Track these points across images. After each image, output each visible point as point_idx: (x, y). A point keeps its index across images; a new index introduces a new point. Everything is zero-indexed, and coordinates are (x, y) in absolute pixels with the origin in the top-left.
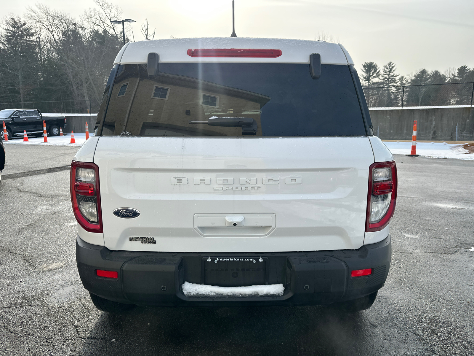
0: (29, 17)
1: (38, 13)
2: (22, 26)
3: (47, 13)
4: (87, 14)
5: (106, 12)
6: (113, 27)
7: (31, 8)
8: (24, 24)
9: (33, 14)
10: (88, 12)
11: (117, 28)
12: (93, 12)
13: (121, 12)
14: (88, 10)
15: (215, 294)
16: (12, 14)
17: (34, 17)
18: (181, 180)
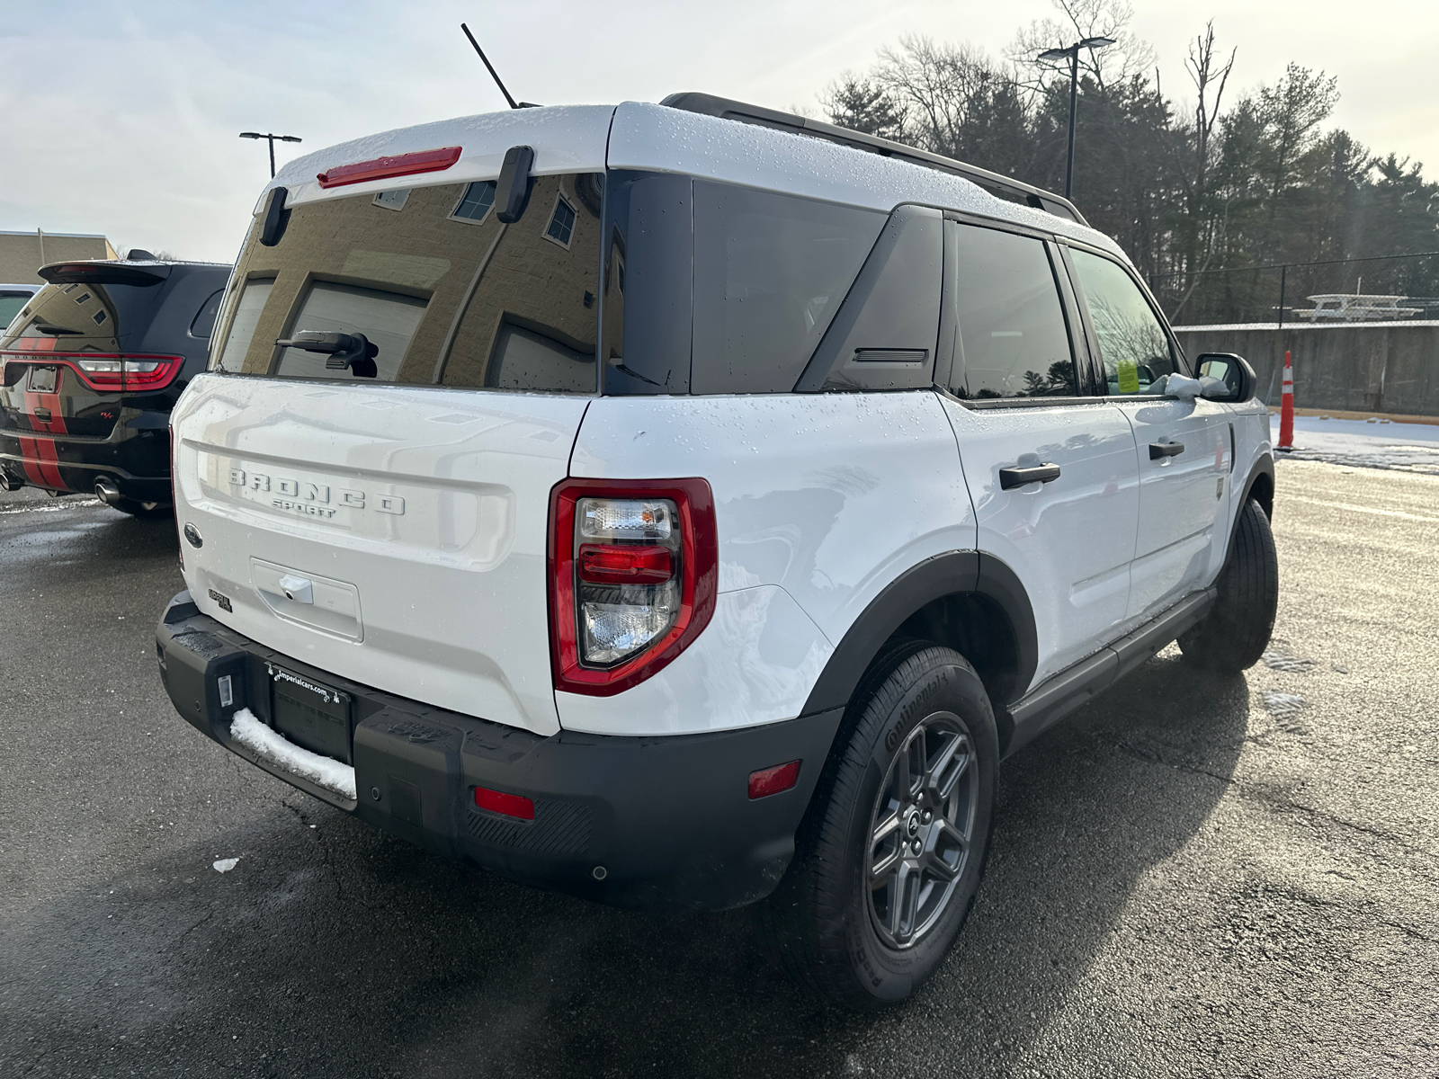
0: (880, 76)
1: (903, 60)
2: (870, 101)
3: (926, 56)
4: (1023, 41)
5: (1080, 23)
6: (1097, 66)
7: (888, 49)
8: (877, 96)
9: (892, 66)
10: (1028, 34)
11: (1108, 67)
12: (1041, 30)
13: (1127, 16)
14: (1027, 28)
16: (848, 73)
17: (893, 74)
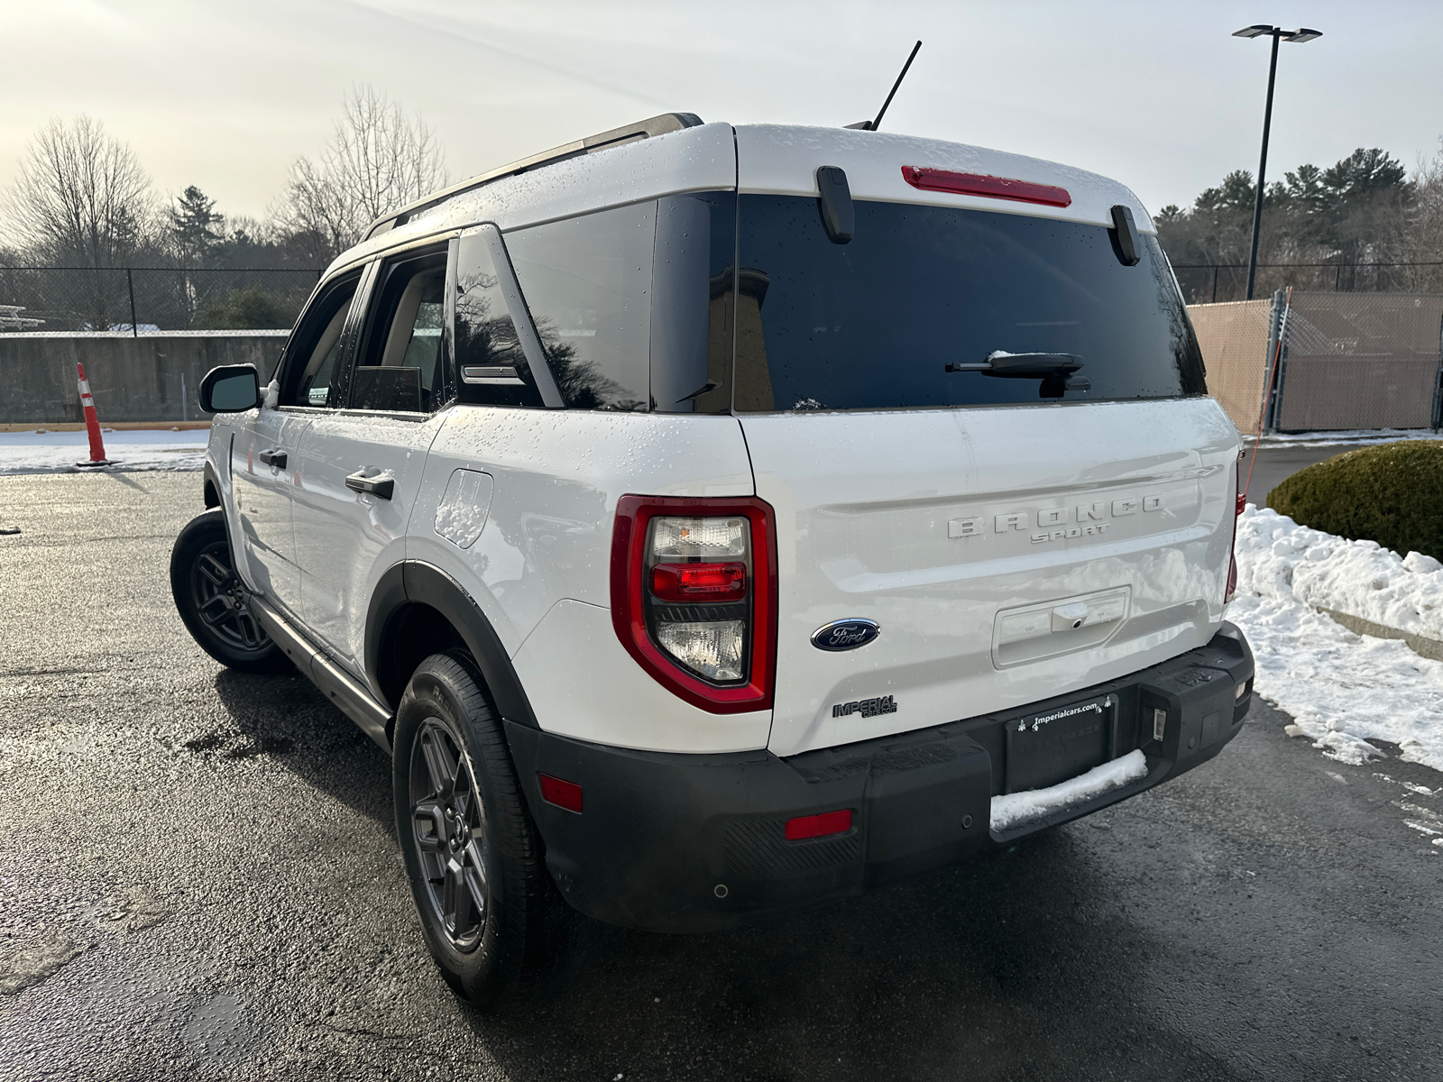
15: (1044, 809)
18: (971, 524)
